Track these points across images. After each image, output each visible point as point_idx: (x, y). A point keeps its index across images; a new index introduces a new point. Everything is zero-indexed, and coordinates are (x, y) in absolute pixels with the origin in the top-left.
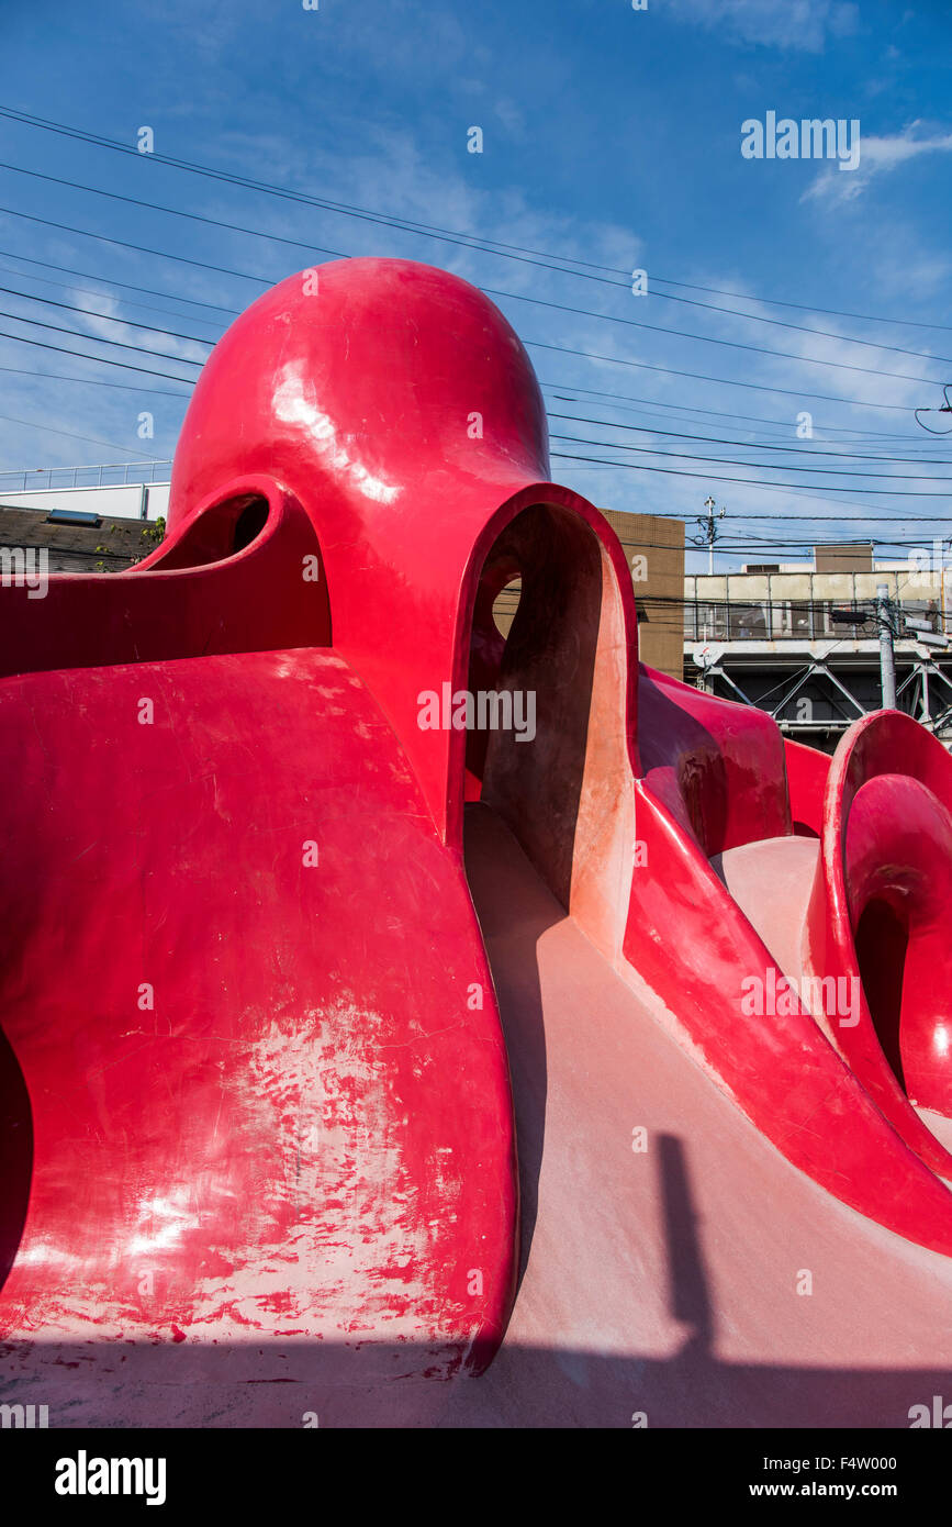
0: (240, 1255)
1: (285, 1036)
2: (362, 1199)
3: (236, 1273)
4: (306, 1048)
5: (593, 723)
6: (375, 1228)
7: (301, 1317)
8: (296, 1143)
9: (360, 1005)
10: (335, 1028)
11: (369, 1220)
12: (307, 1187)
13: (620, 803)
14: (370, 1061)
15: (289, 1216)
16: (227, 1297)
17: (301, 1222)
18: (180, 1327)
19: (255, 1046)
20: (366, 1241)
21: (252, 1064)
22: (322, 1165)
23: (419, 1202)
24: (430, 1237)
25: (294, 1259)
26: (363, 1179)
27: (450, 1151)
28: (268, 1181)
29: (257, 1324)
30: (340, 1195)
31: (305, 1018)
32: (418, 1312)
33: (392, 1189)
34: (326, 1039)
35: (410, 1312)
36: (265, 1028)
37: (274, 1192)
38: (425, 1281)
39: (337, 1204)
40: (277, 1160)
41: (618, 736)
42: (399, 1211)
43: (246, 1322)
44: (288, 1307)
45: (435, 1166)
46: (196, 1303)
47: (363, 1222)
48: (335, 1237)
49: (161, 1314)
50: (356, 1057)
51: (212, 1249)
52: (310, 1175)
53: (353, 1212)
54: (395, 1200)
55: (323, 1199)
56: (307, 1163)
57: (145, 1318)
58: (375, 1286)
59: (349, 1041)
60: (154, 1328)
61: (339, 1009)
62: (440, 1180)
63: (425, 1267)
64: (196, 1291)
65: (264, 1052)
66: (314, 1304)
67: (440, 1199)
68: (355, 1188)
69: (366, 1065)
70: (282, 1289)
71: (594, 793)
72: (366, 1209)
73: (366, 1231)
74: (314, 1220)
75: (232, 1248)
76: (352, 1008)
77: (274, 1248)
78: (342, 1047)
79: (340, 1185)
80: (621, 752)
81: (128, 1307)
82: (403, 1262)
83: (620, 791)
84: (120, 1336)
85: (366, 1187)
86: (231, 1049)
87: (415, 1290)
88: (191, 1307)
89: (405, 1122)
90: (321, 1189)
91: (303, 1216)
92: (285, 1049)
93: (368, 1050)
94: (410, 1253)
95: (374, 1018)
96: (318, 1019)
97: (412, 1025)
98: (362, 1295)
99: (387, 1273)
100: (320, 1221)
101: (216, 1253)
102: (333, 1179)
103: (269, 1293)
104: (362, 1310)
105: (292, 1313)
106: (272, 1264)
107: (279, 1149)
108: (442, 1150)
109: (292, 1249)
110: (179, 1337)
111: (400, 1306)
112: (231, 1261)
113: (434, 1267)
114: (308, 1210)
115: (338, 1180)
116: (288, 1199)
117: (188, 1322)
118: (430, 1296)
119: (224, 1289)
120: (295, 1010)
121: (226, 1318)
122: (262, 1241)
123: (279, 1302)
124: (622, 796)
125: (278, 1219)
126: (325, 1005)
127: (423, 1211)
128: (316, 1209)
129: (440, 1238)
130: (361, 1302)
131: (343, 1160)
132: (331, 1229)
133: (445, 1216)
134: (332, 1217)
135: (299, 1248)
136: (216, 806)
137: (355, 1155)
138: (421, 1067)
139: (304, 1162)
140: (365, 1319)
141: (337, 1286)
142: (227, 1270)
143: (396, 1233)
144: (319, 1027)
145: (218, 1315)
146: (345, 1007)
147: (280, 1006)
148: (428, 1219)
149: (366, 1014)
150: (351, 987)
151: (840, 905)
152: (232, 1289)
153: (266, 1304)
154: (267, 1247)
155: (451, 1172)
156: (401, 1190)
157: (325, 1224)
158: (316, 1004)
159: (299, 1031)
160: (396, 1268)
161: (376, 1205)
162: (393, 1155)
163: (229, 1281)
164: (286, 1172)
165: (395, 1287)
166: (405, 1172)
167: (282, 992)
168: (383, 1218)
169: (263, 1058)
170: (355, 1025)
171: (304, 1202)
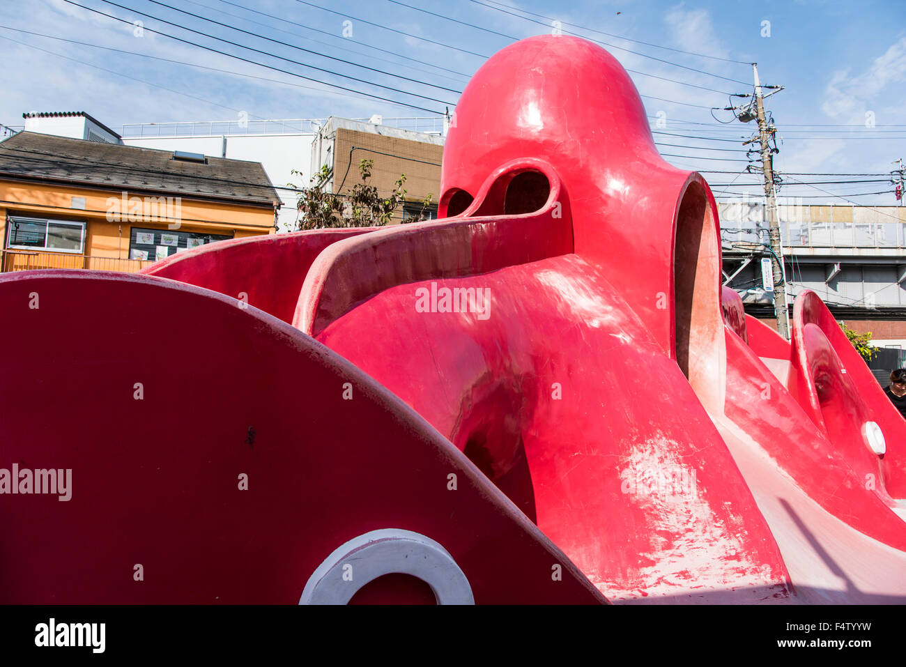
0: (656, 556)
1: (641, 453)
2: (700, 526)
3: (657, 564)
4: (651, 457)
5: (696, 296)
6: (713, 539)
7: (698, 581)
8: (661, 504)
9: (666, 436)
10: (660, 448)
11: (707, 536)
12: (672, 523)
13: (715, 337)
14: (680, 463)
15: (670, 537)
16: (659, 575)
17: (677, 539)
18: (642, 590)
19: (630, 458)
20: (711, 545)
21: (631, 467)
22: (676, 513)
23: (727, 526)
24: (739, 541)
25: (682, 556)
26: (697, 518)
27: (730, 503)
28: (655, 521)
29: (680, 585)
30: (690, 526)
31: (647, 444)
32: (751, 573)
33: (712, 521)
34: (658, 454)
35: (748, 573)
36: (631, 449)
37: (660, 526)
38: (747, 560)
39: (689, 530)
40: (655, 512)
41: (714, 303)
42: (719, 532)
43: (674, 585)
44: (690, 577)
45: (727, 510)
46: (644, 579)
47: (705, 537)
48: (695, 545)
49: (629, 585)
50: (673, 462)
51: (641, 554)
52: (672, 517)
53: (699, 533)
54: (716, 527)
55: (683, 528)
56: (669, 512)
57: (622, 588)
58: (725, 564)
59: (668, 454)
60: (629, 592)
61: (659, 439)
62: (732, 516)
63: (744, 554)
64: (642, 574)
65: (634, 462)
66: (701, 574)
67: (736, 525)
68: (695, 522)
69: (679, 465)
70: (684, 569)
71: (700, 332)
72: (704, 531)
73: (709, 541)
74: (683, 538)
75: (650, 553)
76: (664, 438)
77: (670, 552)
78: (666, 457)
79: (688, 521)
80: (716, 312)
81: (611, 584)
82: (733, 553)
83: (715, 331)
84: (615, 597)
85: (700, 521)
86: (620, 460)
87: (744, 564)
88: (643, 581)
89: (705, 491)
90: (680, 524)
91: (677, 536)
92: (643, 459)
93: (678, 459)
94: (734, 549)
95: (673, 442)
96: (652, 444)
97: (691, 446)
98: (721, 569)
99: (729, 558)
100: (686, 538)
101: (644, 556)
102: (684, 519)
103: (678, 572)
104: (724, 574)
105: (693, 579)
106: (673, 559)
107: (655, 507)
108: (726, 503)
109: (678, 552)
110: (645, 594)
111: (743, 572)
112: (652, 559)
113: (748, 554)
114: (678, 533)
115: (687, 519)
116: (668, 529)
117: (645, 587)
118: (753, 566)
119: (655, 572)
120: (641, 441)
121: (662, 584)
122: (663, 549)
123: (684, 574)
124: (716, 334)
125: (666, 538)
126: (652, 437)
127: (731, 530)
128: (682, 533)
129: (745, 541)
130: (723, 572)
131: (685, 510)
132: (692, 541)
133: (741, 532)
134: (690, 536)
135: (682, 550)
136: (584, 339)
137: (689, 507)
138: (702, 465)
139: (667, 512)
140: (728, 578)
141: (708, 566)
142: (652, 563)
143: (723, 541)
144: (653, 448)
145: (658, 583)
146: (661, 438)
147: (635, 438)
148: (735, 534)
149: (670, 441)
150: (660, 428)
151: (812, 389)
152: (659, 571)
153: (679, 576)
154: (667, 551)
155: (735, 512)
156: (716, 522)
157: (689, 539)
158: (649, 437)
159: (646, 450)
160: (731, 556)
161: (708, 529)
162: (706, 506)
163: (656, 568)
164: (662, 517)
165: (734, 563)
166: (715, 514)
167: (633, 431)
168: (714, 535)
169: (634, 464)
170: (668, 447)
171: (676, 530)
